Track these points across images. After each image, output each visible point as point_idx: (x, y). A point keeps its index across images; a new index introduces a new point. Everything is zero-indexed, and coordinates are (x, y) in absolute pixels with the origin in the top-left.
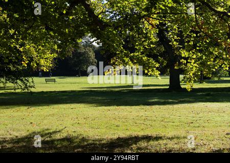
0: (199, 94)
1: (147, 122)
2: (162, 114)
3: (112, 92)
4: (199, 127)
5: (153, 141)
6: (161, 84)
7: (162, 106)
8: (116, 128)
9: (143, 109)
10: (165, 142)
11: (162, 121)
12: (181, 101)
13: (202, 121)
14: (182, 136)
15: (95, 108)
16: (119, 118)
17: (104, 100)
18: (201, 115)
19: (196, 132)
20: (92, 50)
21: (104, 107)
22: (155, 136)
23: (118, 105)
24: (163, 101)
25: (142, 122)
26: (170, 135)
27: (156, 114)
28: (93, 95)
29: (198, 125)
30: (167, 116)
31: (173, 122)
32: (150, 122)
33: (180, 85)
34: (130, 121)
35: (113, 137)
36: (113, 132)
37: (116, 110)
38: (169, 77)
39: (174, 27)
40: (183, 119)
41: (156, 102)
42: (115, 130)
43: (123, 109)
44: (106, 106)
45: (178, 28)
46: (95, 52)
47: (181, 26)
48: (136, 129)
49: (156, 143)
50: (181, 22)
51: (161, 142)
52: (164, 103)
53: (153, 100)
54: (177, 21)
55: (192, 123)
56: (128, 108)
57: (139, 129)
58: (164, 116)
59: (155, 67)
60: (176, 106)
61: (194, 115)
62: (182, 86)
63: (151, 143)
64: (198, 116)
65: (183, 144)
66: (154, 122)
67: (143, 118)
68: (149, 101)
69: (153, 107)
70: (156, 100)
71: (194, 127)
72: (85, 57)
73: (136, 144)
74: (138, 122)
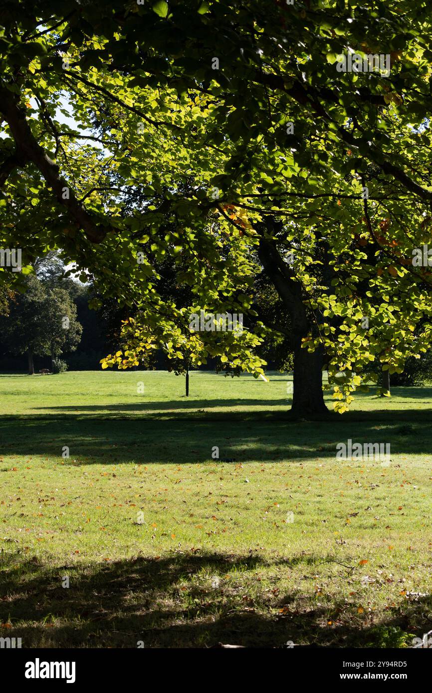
0: (377, 428)
1: (225, 513)
2: (269, 487)
3: (124, 419)
4: (373, 527)
5: (239, 570)
6: (270, 398)
7: (268, 465)
8: (132, 530)
9: (213, 472)
10: (273, 572)
11: (268, 509)
12: (323, 450)
13: (383, 510)
14: (325, 554)
15: (73, 468)
16: (144, 501)
17: (101, 444)
18: (381, 491)
19: (366, 543)
20: (67, 297)
21: (99, 467)
22: (247, 554)
23: (140, 461)
24: (272, 448)
25: (209, 512)
26: (288, 553)
27: (252, 487)
28: (68, 431)
29: (372, 521)
30: (283, 494)
31: (300, 513)
32: (233, 511)
33: (322, 402)
34: (175, 510)
35: (123, 557)
36: (123, 543)
37: (134, 474)
38: (291, 377)
39: (306, 232)
40: (328, 502)
41: (251, 451)
42: (128, 534)
43: (154, 474)
44: (104, 462)
45: (318, 235)
46: (76, 301)
47: (325, 228)
48: (190, 531)
49: (249, 574)
50: (325, 218)
51: (261, 571)
52: (275, 456)
53: (245, 447)
54: (313, 214)
55: (355, 515)
56: (169, 469)
57: (199, 534)
58: (273, 494)
59: (250, 347)
60: (309, 465)
61: (361, 492)
62: (331, 406)
63: (234, 575)
64: (374, 494)
65: (325, 580)
66: (244, 514)
67: (214, 499)
68: (234, 448)
69: (244, 466)
70: (252, 446)
71: (360, 527)
72: (46, 317)
73: (190, 580)
74: (197, 511)
